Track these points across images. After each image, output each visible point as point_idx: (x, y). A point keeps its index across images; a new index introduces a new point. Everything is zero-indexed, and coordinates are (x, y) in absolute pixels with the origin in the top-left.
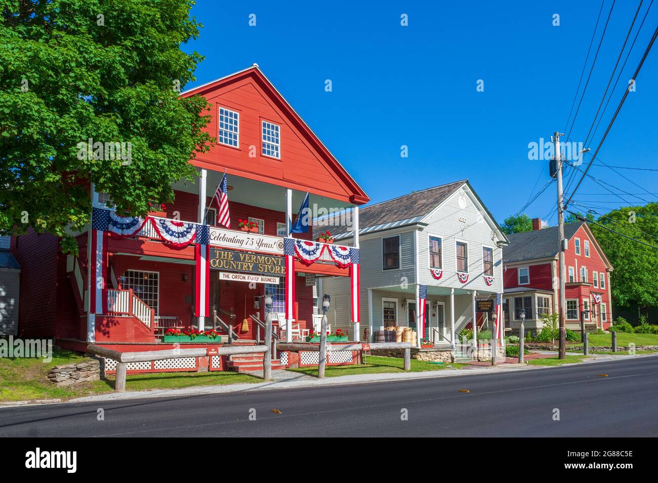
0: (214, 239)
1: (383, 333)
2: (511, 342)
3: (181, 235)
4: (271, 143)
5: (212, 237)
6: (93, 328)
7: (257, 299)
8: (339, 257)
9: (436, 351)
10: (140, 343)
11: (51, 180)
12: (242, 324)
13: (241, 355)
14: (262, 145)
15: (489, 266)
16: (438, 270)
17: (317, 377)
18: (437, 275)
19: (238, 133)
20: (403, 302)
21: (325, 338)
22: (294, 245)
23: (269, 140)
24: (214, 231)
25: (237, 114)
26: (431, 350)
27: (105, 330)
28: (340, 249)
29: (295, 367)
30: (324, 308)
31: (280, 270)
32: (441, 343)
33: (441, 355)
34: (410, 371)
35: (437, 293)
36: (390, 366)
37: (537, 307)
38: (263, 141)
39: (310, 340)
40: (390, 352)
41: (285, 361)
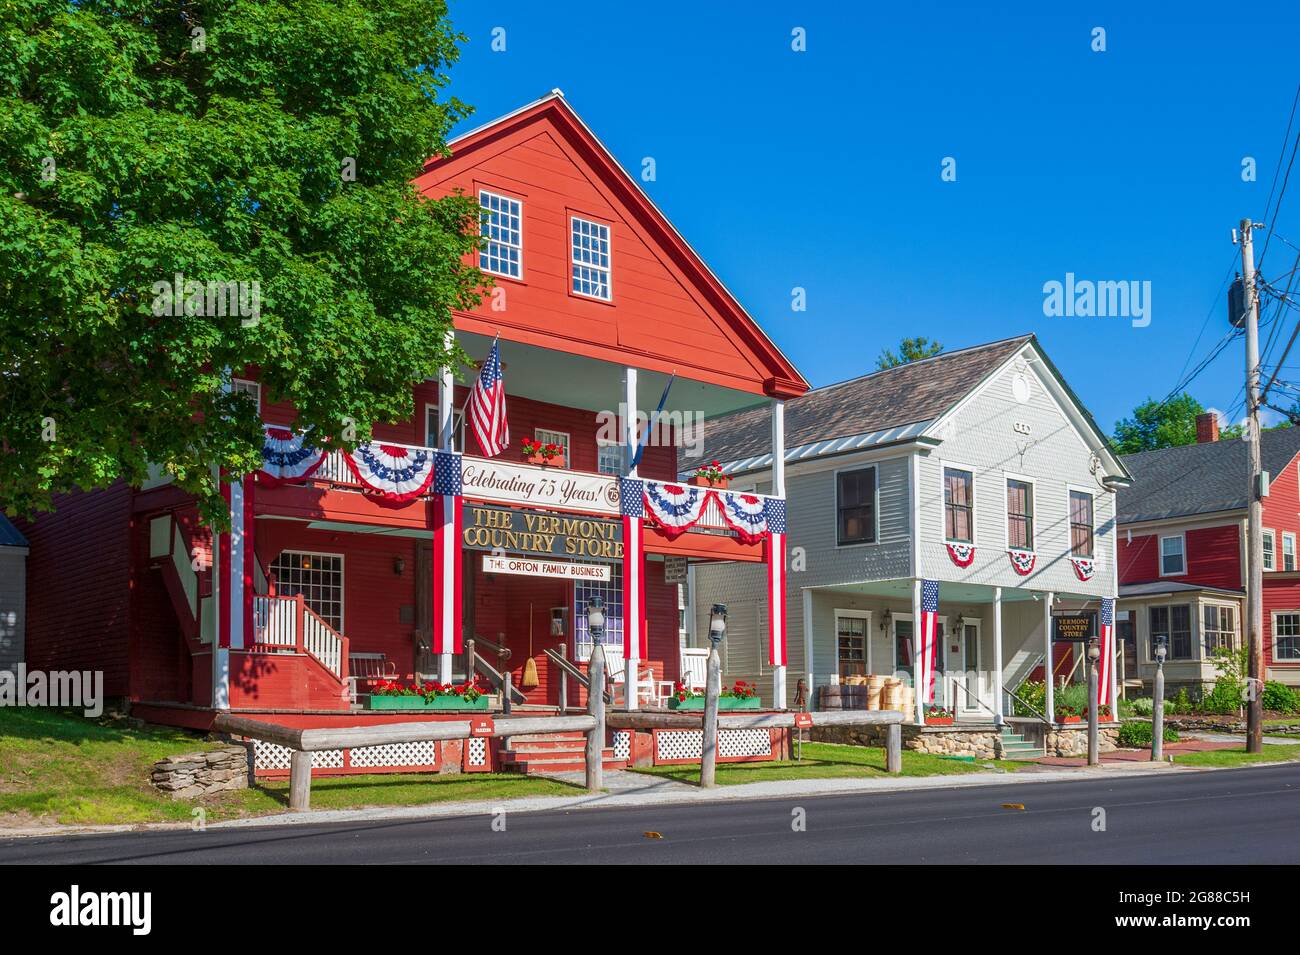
0: (471, 482)
1: (838, 690)
2: (1140, 712)
3: (401, 476)
4: (590, 265)
5: (467, 479)
6: (225, 679)
7: (558, 614)
8: (742, 518)
9: (960, 732)
10: (321, 711)
11: (205, 389)
12: (524, 670)
13: (528, 738)
14: (571, 271)
15: (1084, 535)
16: (965, 545)
17: (699, 784)
18: (960, 558)
19: (520, 246)
20: (884, 619)
21: (715, 700)
22: (642, 492)
23: (586, 259)
24: (471, 466)
25: (517, 205)
26: (948, 730)
27: (248, 682)
28: (743, 500)
29: (645, 763)
30: (713, 634)
31: (613, 551)
32: (971, 714)
33: (970, 741)
34: (901, 775)
35: (962, 597)
36: (855, 764)
37: (1202, 629)
38: (575, 261)
39: (679, 704)
40: (853, 735)
41: (623, 751)
